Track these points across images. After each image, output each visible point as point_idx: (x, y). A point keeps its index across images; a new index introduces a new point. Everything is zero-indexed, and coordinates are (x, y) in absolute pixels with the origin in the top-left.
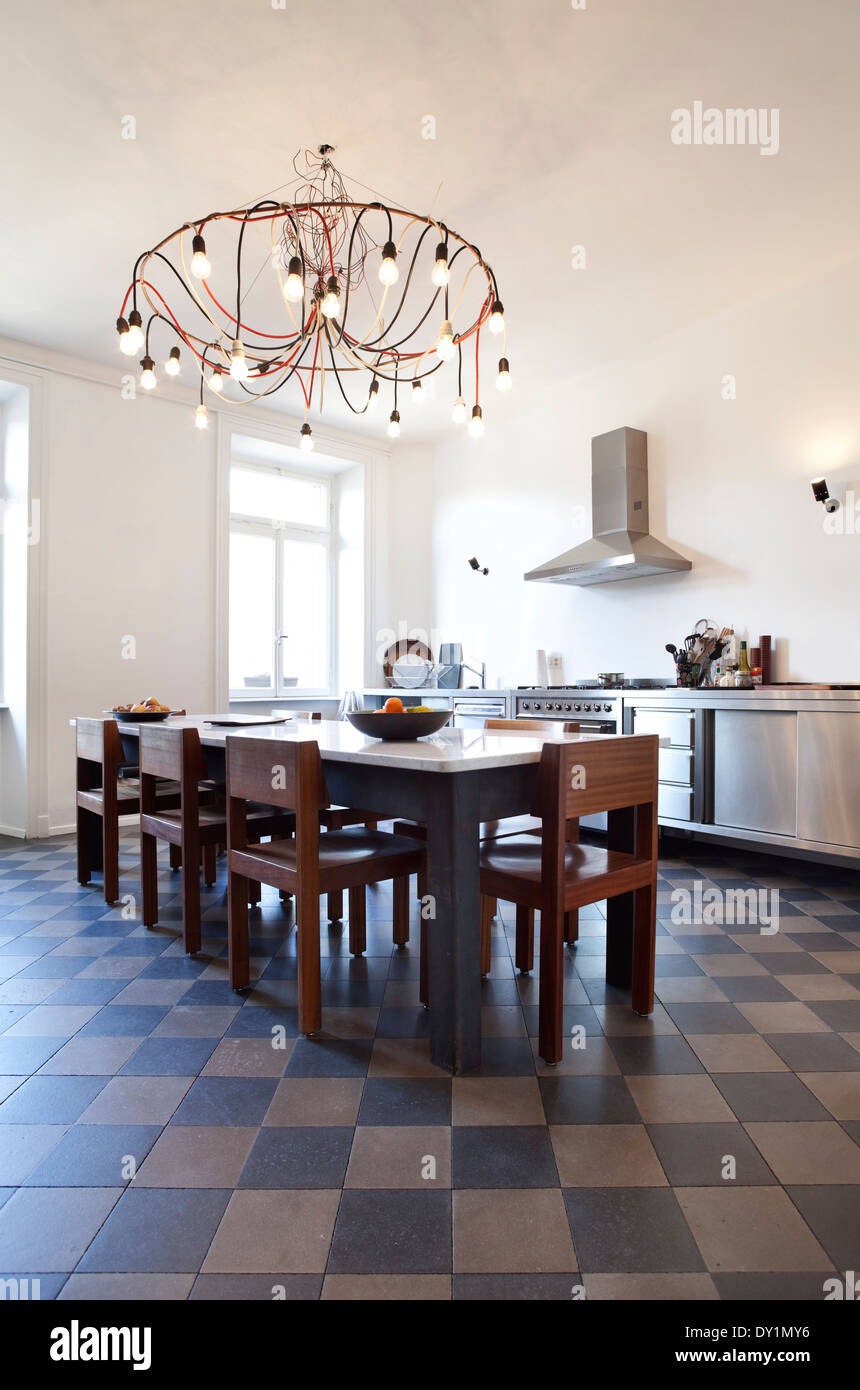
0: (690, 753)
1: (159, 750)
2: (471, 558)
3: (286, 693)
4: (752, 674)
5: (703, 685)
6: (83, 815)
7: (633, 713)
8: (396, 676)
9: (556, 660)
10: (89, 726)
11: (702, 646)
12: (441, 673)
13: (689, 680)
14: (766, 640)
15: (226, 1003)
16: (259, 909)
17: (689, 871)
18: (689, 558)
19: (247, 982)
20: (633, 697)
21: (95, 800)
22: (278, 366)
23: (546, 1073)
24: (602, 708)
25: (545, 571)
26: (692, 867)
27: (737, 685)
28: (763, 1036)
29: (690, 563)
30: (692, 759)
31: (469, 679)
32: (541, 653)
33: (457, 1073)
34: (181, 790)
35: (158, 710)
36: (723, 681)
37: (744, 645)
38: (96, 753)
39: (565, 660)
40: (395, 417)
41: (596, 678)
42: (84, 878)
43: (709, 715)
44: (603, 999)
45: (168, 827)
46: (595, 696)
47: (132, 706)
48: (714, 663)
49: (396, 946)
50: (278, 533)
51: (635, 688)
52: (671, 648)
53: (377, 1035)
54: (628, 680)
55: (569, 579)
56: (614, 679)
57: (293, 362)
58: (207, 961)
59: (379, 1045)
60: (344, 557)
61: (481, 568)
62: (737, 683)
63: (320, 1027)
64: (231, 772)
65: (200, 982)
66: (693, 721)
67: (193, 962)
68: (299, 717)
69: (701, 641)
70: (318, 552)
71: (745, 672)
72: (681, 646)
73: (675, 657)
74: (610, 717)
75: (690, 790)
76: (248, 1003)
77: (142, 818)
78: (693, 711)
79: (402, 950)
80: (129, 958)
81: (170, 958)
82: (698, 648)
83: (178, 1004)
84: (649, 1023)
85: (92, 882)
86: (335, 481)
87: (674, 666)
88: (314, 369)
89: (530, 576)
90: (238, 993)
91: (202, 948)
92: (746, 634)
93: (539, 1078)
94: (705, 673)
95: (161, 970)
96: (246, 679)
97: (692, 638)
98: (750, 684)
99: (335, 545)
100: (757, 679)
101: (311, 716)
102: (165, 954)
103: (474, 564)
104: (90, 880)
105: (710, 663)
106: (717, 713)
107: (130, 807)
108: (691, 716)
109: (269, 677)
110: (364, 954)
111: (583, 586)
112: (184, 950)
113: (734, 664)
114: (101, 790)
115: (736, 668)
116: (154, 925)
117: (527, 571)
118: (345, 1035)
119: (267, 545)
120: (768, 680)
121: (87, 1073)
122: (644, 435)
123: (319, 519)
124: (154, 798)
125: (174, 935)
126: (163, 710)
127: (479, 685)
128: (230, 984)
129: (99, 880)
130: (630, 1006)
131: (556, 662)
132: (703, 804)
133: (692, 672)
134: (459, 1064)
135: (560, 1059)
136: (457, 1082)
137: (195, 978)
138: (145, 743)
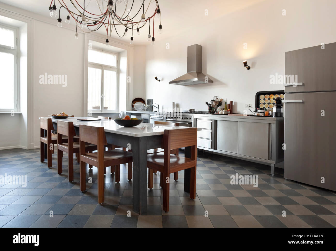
0: (211, 131)
1: (63, 127)
2: (155, 77)
3: (104, 111)
4: (228, 111)
5: (215, 113)
6: (42, 144)
7: (197, 120)
8: (135, 108)
9: (178, 105)
10: (44, 120)
11: (215, 103)
12: (147, 107)
13: (211, 112)
14: (231, 102)
15: (79, 195)
16: (92, 170)
17: (210, 162)
18: (212, 80)
19: (85, 189)
20: (196, 116)
21: (45, 140)
22: (99, 23)
23: (164, 214)
24: (189, 118)
25: (174, 82)
26: (211, 161)
27: (224, 114)
28: (224, 206)
29: (213, 81)
30: (211, 133)
31: (155, 109)
32: (174, 103)
33: (140, 214)
34: (68, 138)
35: (65, 116)
36: (220, 113)
37: (226, 103)
38: (45, 127)
39: (180, 105)
40: (132, 39)
41: (188, 110)
42: (42, 161)
43: (216, 121)
44: (183, 195)
45: (65, 148)
46: (187, 115)
47: (57, 114)
48: (218, 107)
49: (129, 180)
50: (102, 67)
51: (197, 114)
52: (207, 103)
53: (120, 204)
54: (196, 111)
55: (181, 84)
56: (192, 111)
57: (103, 22)
58: (75, 183)
59: (120, 207)
60: (121, 75)
61: (158, 80)
62: (224, 113)
63: (104, 201)
64: (81, 134)
65: (72, 189)
66: (212, 123)
67: (71, 184)
68: (105, 118)
69: (215, 102)
70: (114, 74)
71: (226, 110)
72: (210, 103)
73: (208, 106)
74: (190, 121)
75: (211, 141)
76: (85, 195)
77: (58, 145)
78: (212, 120)
79: (130, 181)
80: (53, 183)
81: (64, 183)
82: (214, 103)
83: (65, 195)
84: (194, 201)
85: (45, 162)
86: (119, 55)
87: (208, 108)
88: (108, 24)
89: (170, 83)
90: (82, 192)
91: (74, 180)
92: (227, 100)
93: (162, 216)
94: (216, 110)
95: (62, 186)
96: (93, 107)
97: (213, 101)
98: (227, 114)
99: (119, 71)
100: (229, 112)
101: (108, 118)
102: (63, 182)
103: (156, 79)
104: (44, 161)
105: (217, 107)
106: (218, 121)
107: (54, 142)
108: (211, 121)
109: (100, 107)
110: (119, 182)
111: (185, 86)
112: (69, 181)
113: (223, 108)
114: (47, 137)
115: (224, 109)
116: (61, 174)
117: (170, 81)
118: (111, 204)
119: (99, 71)
120: (232, 113)
121: (35, 214)
122: (201, 47)
123: (114, 64)
124: (61, 140)
125: (66, 176)
126: (66, 115)
127: (157, 111)
128: (80, 190)
129: (46, 161)
130: (189, 197)
131: (178, 106)
132: (214, 144)
133: (212, 110)
134: (141, 212)
135: (169, 211)
136: (140, 216)
137: (71, 188)
138: (59, 125)
